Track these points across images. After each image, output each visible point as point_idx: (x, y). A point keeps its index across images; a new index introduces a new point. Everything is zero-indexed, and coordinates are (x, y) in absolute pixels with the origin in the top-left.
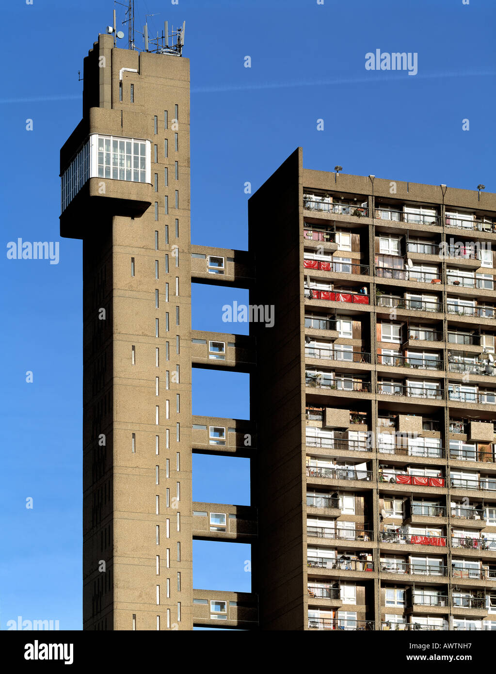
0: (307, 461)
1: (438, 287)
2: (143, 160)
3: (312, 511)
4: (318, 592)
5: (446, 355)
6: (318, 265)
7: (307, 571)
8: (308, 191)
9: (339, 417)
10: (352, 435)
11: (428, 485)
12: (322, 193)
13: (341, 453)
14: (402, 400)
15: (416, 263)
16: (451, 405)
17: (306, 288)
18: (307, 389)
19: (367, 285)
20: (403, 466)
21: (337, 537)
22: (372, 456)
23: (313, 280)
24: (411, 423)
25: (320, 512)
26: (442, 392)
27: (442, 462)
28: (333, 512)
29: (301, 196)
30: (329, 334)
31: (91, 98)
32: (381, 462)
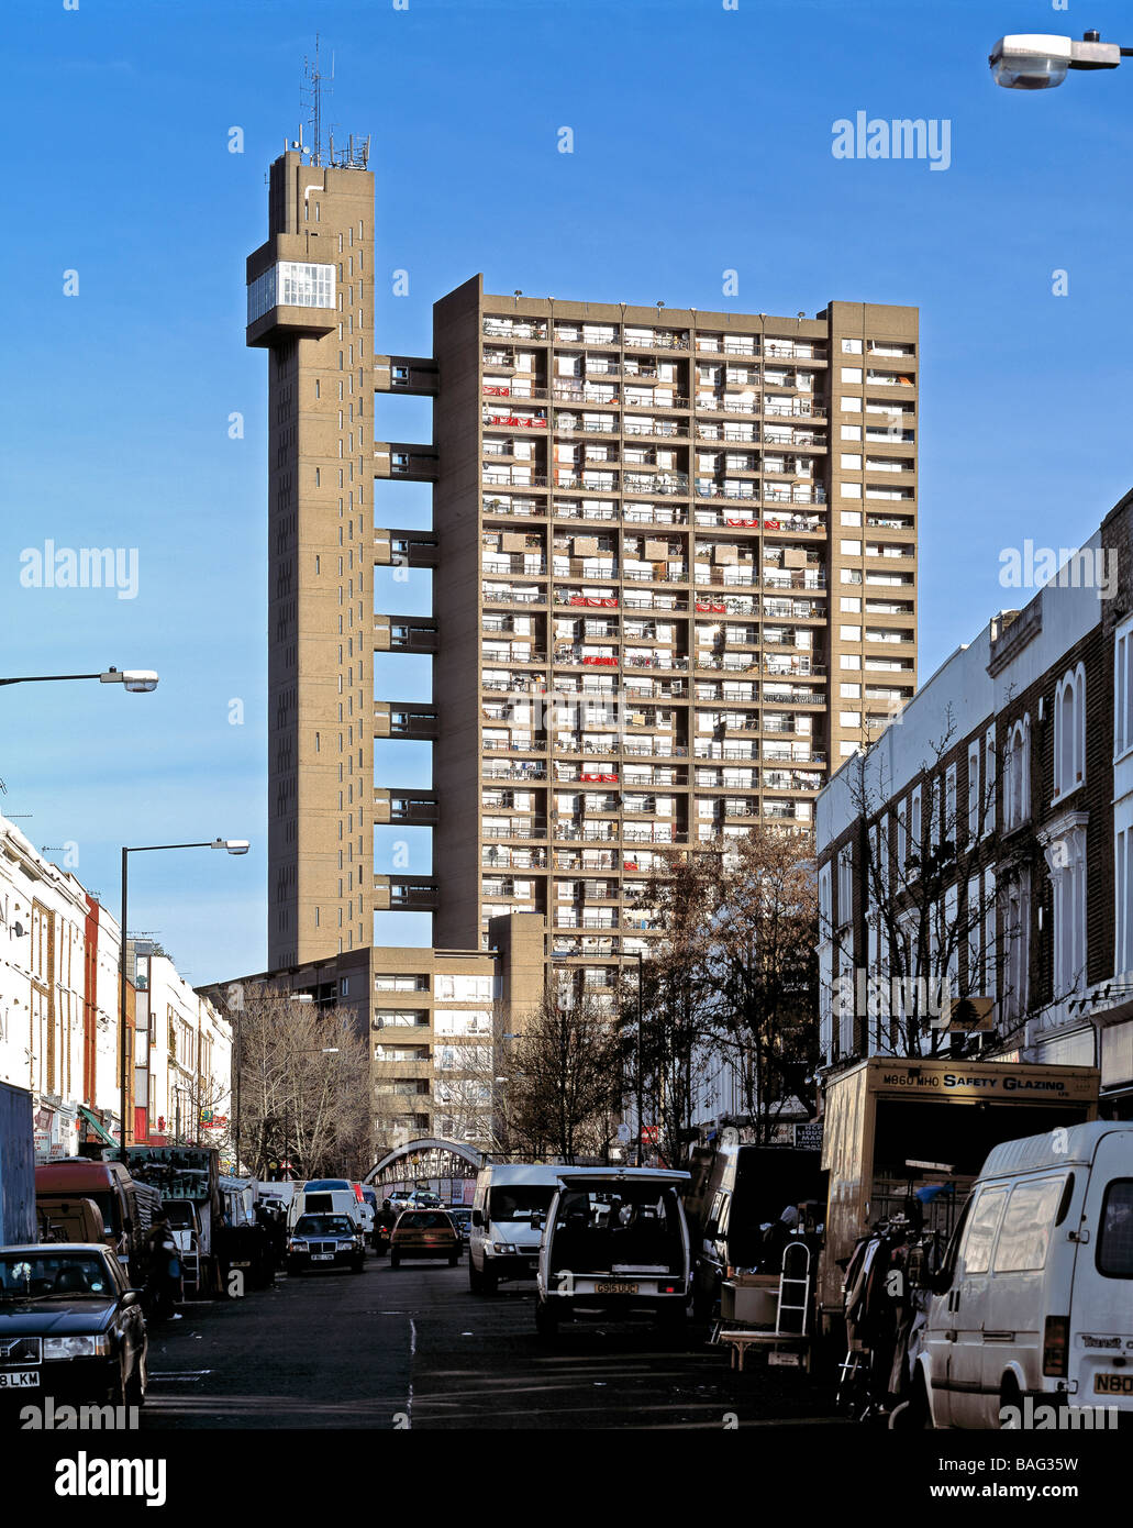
0: (485, 587)
1: (615, 407)
2: (328, 285)
3: (488, 635)
4: (493, 713)
5: (622, 475)
6: (497, 391)
7: (482, 694)
8: (487, 315)
9: (516, 541)
10: (528, 559)
11: (603, 605)
12: (502, 317)
13: (517, 577)
14: (578, 522)
15: (592, 383)
16: (625, 526)
17: (487, 413)
18: (484, 516)
19: (545, 408)
20: (579, 588)
21: (511, 658)
22: (546, 579)
23: (491, 405)
24: (586, 544)
25: (496, 636)
26: (618, 512)
27: (616, 583)
28: (508, 635)
29: (482, 320)
30: (507, 459)
31: (278, 223)
32: (555, 585)
